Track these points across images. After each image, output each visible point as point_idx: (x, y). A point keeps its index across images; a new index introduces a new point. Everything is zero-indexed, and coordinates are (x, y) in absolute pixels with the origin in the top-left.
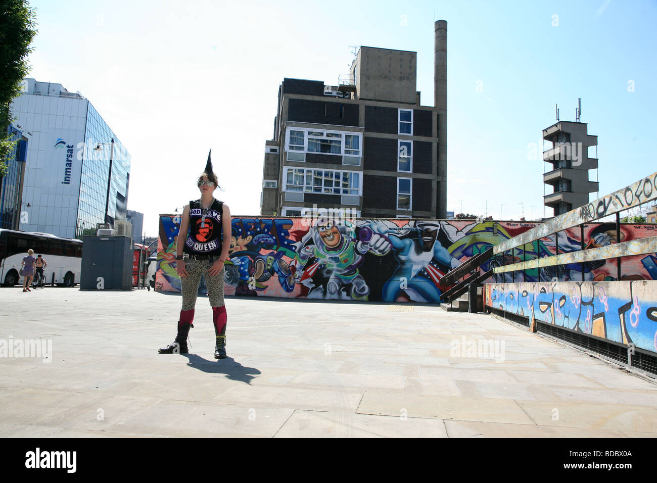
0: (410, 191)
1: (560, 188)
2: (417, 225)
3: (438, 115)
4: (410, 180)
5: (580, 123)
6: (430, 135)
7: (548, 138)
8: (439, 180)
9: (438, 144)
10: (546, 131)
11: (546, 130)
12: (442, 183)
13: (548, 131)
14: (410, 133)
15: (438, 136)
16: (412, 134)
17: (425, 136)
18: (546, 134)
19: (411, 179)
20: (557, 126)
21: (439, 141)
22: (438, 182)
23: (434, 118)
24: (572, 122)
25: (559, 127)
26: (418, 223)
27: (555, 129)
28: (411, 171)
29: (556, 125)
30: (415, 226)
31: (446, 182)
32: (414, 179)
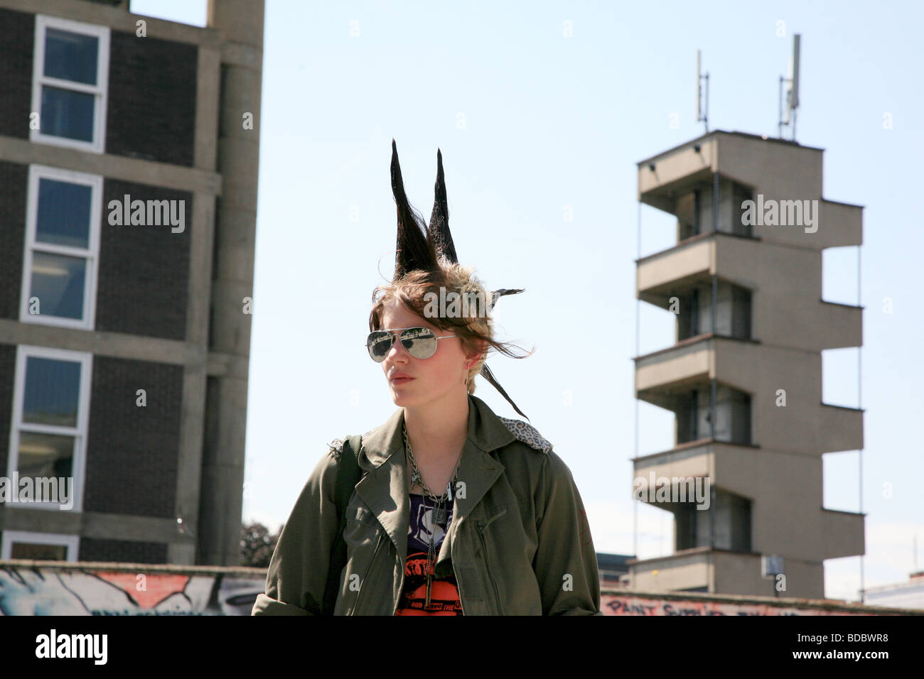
0: (74, 414)
1: (704, 426)
2: (223, 596)
3: (225, 69)
4: (76, 367)
5: (794, 144)
6: (186, 159)
7: (659, 198)
8: (217, 369)
9: (219, 203)
10: (653, 168)
11: (650, 164)
12: (226, 384)
13: (660, 165)
14: (88, 137)
15: (220, 167)
16: (97, 145)
17: (162, 158)
18: (650, 182)
19: (86, 362)
20: (698, 150)
21: (225, 186)
22: (212, 381)
23: (207, 81)
24: (759, 138)
25: (708, 157)
26: (230, 588)
27: (687, 165)
28: (88, 321)
29: (696, 146)
30: (213, 601)
31: (245, 378)
32: (101, 363)
